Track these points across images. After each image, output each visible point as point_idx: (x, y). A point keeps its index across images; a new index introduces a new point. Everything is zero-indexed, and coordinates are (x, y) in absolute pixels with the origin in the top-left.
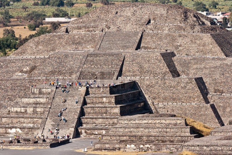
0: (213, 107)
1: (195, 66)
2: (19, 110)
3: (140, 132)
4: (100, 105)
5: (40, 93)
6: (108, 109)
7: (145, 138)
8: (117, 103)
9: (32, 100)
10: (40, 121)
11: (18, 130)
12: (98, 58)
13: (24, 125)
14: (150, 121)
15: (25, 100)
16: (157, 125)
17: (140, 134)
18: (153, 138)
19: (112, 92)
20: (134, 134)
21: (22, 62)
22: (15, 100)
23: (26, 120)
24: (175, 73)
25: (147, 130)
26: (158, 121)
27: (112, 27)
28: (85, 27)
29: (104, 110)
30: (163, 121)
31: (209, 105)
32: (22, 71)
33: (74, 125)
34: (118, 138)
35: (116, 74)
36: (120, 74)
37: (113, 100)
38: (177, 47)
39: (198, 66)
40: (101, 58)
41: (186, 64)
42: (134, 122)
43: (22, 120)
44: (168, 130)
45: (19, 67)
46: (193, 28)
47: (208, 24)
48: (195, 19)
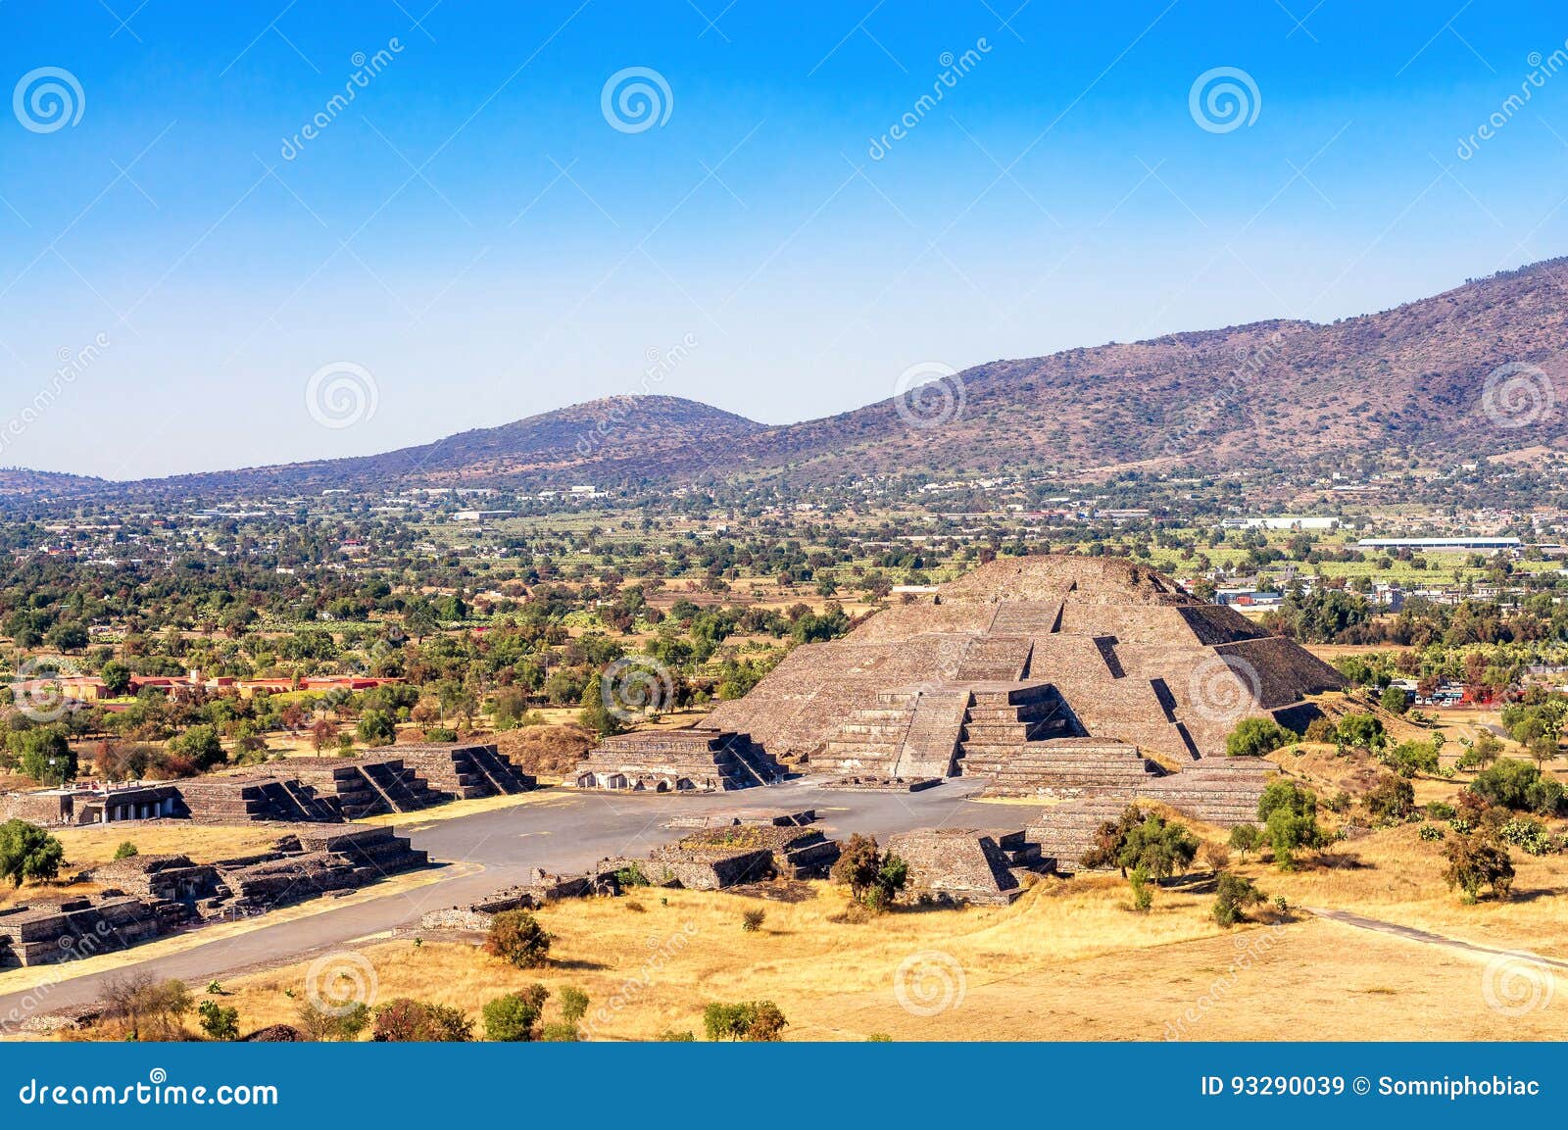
0: (1182, 729)
1: (1151, 661)
2: (857, 729)
3: (1060, 768)
4: (991, 722)
5: (893, 701)
6: (1007, 729)
7: (1069, 778)
8: (1021, 718)
9: (878, 714)
10: (893, 748)
11: (856, 762)
12: (989, 645)
13: (867, 754)
14: (1078, 750)
15: (869, 714)
16: (1090, 757)
17: (1061, 770)
18: (1082, 778)
19: (1012, 702)
20: (1050, 770)
21: (863, 652)
22: (850, 713)
23: (868, 747)
24: (1117, 671)
25: (1072, 765)
26: (1090, 750)
27: (1012, 594)
28: (967, 594)
29: (999, 731)
30: (1100, 750)
31: (1173, 725)
32: (862, 666)
33: (950, 755)
34: (1023, 776)
35: (1020, 671)
36: (1026, 674)
37: (1015, 715)
38: (1120, 629)
39: (1158, 660)
40: (994, 645)
41: (1137, 659)
42: (1051, 751)
43: (862, 746)
44: (1108, 764)
45: (858, 659)
46: (1146, 596)
47: (1173, 591)
48: (1150, 582)
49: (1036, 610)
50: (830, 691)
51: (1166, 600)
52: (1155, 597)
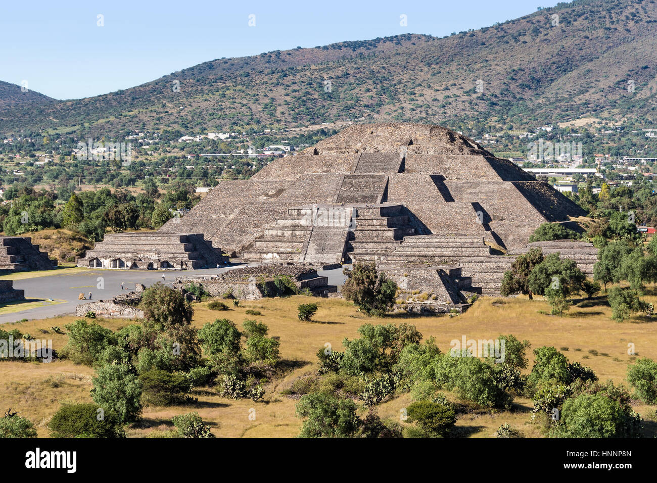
0: (494, 234)
1: (469, 191)
2: (274, 232)
3: (430, 252)
4: (370, 228)
5: (299, 214)
6: (380, 232)
7: (437, 259)
8: (390, 225)
9: (289, 223)
10: (301, 245)
11: (275, 255)
12: (357, 180)
13: (282, 250)
14: (442, 240)
15: (282, 223)
16: (451, 244)
17: (431, 254)
18: (446, 258)
19: (382, 214)
20: (423, 254)
21: (267, 185)
22: (262, 225)
23: (283, 244)
24: (449, 198)
25: (439, 250)
26: (451, 240)
27: (368, 148)
28: (337, 148)
29: (375, 234)
30: (458, 240)
31: (489, 232)
32: (267, 195)
33: (342, 249)
34: (405, 258)
35: (380, 197)
36: (385, 199)
37: (385, 223)
38: (446, 170)
39: (473, 190)
40: (361, 180)
41: (460, 189)
42: (423, 241)
43: (279, 244)
44: (464, 249)
45: (264, 190)
46: (461, 150)
47: (476, 147)
48: (461, 141)
49: (387, 158)
50: (247, 211)
51: (473, 152)
52: (466, 150)
